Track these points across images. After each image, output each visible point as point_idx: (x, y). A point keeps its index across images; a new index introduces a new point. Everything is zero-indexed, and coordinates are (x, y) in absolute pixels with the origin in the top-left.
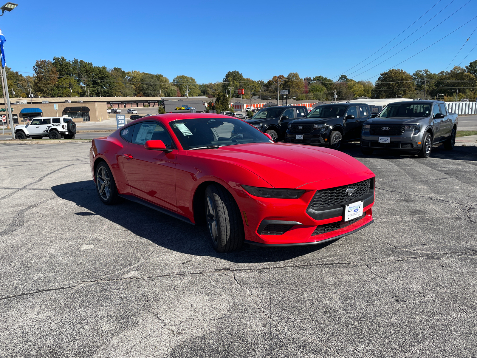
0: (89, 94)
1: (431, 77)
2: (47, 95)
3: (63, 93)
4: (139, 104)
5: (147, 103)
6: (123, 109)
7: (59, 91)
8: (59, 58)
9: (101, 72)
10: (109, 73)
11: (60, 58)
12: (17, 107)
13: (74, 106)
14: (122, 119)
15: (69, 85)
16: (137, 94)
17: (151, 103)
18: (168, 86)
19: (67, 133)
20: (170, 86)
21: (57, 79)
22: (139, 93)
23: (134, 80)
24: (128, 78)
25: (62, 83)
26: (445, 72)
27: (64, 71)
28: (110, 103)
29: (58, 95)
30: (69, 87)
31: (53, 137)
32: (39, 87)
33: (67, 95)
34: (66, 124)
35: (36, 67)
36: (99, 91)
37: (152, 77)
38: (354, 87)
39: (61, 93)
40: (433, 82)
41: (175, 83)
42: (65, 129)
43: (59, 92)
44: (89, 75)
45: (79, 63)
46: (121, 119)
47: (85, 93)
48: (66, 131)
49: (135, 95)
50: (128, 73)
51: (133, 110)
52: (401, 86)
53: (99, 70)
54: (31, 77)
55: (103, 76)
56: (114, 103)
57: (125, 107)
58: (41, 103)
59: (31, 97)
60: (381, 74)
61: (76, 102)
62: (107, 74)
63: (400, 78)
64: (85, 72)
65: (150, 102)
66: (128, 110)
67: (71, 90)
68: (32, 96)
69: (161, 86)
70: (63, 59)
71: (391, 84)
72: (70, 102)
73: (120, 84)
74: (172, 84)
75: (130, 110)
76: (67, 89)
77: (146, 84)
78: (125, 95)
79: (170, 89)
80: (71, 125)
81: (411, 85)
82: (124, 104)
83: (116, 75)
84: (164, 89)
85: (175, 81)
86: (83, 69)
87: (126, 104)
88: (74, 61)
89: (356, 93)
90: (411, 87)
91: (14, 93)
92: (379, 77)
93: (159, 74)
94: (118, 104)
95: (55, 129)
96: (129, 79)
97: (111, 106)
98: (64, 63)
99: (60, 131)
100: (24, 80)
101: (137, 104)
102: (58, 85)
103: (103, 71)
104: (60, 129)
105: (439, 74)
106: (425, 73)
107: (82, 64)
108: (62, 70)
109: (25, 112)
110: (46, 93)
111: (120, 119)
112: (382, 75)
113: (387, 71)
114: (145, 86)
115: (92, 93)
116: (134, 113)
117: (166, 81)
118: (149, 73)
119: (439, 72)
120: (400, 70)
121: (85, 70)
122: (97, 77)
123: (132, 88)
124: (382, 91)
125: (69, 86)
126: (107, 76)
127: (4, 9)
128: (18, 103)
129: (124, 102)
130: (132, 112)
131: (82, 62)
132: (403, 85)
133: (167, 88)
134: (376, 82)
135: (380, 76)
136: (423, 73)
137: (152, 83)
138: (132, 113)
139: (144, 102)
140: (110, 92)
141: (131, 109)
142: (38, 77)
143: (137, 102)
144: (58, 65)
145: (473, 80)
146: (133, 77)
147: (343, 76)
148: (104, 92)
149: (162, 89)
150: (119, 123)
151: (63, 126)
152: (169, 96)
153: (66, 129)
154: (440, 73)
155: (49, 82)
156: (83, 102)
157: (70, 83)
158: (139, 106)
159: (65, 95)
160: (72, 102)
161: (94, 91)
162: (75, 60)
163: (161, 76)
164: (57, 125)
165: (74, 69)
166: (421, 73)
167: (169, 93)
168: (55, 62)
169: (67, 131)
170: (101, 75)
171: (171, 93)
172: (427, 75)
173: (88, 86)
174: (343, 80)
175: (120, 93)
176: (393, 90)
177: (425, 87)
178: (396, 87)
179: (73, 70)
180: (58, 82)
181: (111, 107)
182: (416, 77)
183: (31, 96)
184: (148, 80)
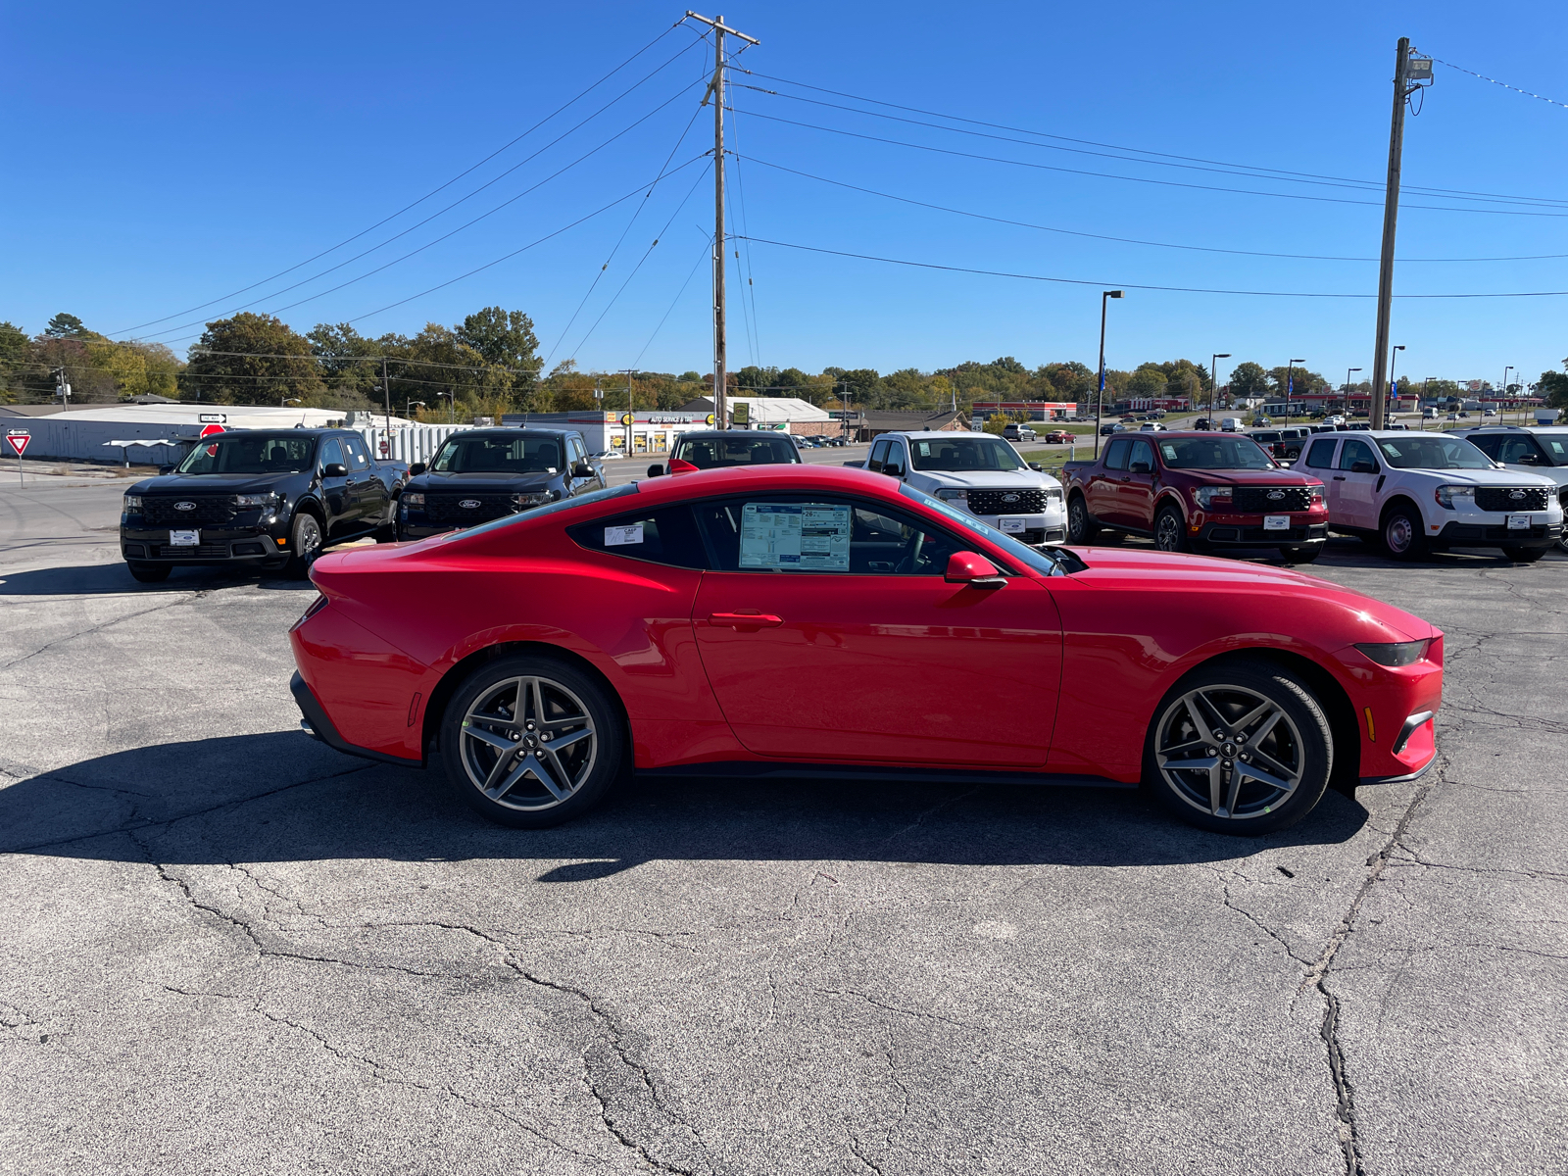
1: (360, 348)
26: (397, 337)
38: (113, 360)
40: (370, 364)
52: (278, 368)
60: (207, 325)
63: (272, 343)
71: (248, 359)
81: (310, 369)
89: (122, 380)
90: (310, 374)
92: (204, 335)
105: (379, 341)
106: (344, 335)
112: (211, 327)
113: (229, 318)
119: (380, 337)
120: (271, 319)
124: (217, 380)
132: (285, 366)
134: (191, 349)
135: (206, 330)
136: (338, 334)
145: (479, 365)
147: (64, 319)
154: (383, 339)
166: (331, 334)
172: (350, 340)
174: (64, 330)
176: (255, 380)
177: (348, 375)
178: (264, 370)
182: (320, 345)
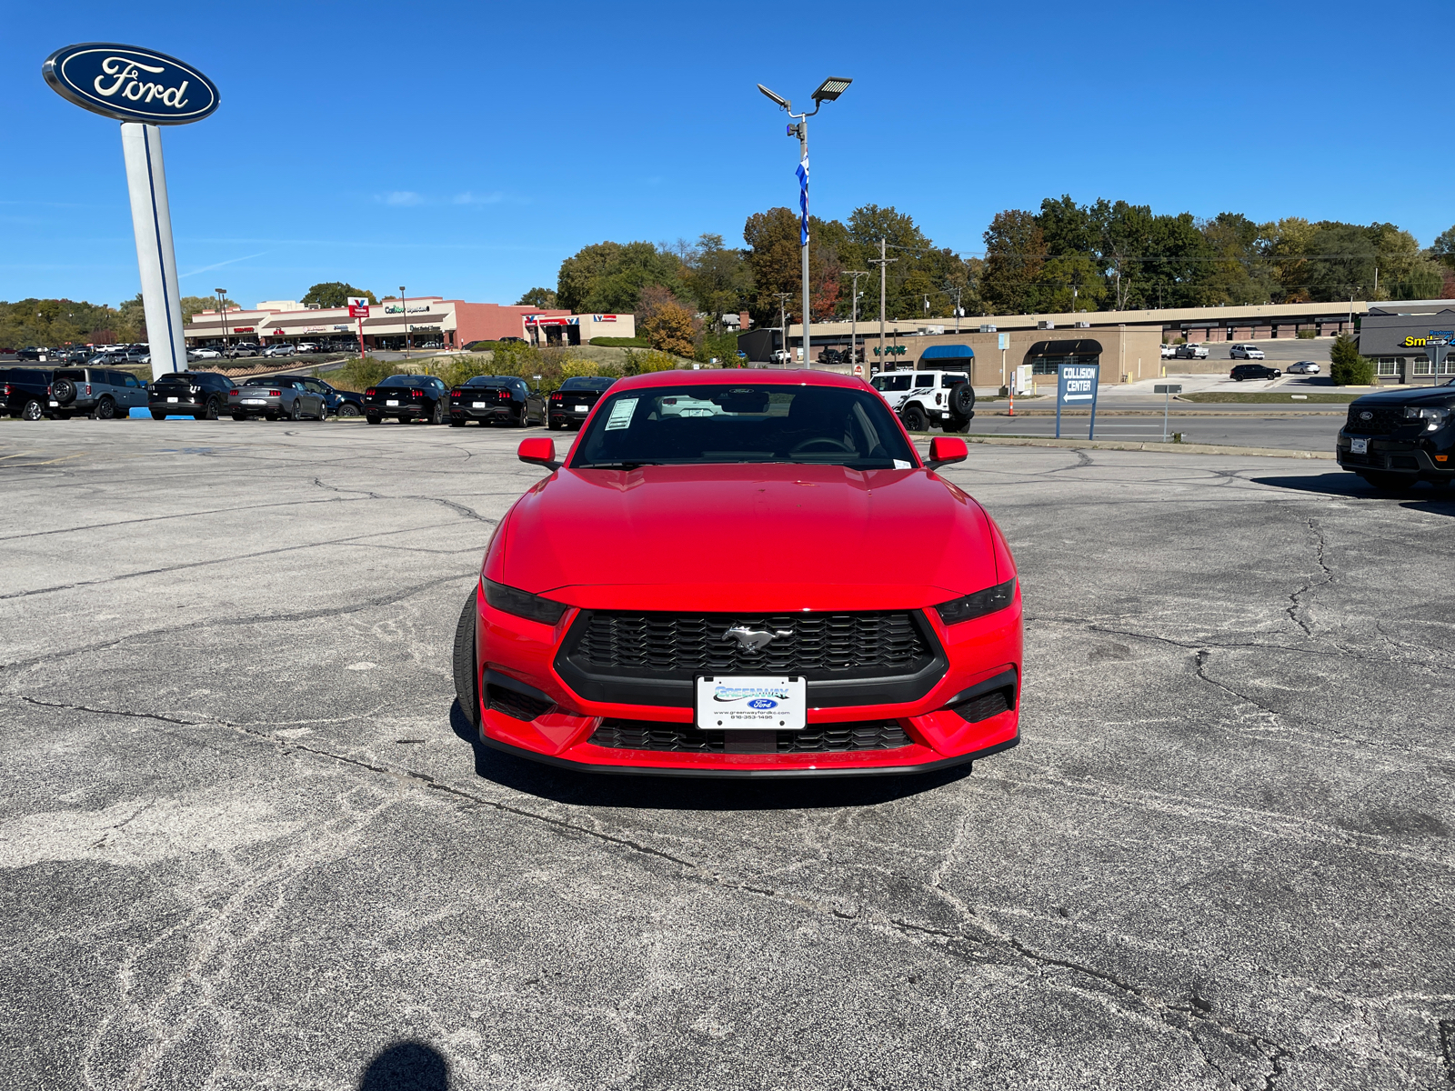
0: (1125, 300)
2: (1008, 308)
3: (1051, 300)
4: (1280, 327)
5: (1312, 322)
6: (1221, 345)
7: (1042, 295)
8: (1057, 202)
9: (1172, 233)
10: (1201, 233)
11: (1060, 200)
12: (916, 342)
13: (1060, 339)
14: (1083, 377)
15: (1073, 276)
16: (1284, 294)
17: (1326, 323)
18: (1410, 264)
19: (945, 416)
20: (1417, 263)
21: (1043, 263)
22: (1296, 291)
23: (1281, 251)
24: (1263, 245)
25: (1052, 273)
27: (1064, 239)
28: (1182, 325)
29: (1038, 307)
30: (1072, 283)
31: (910, 425)
32: (993, 288)
33: (1061, 307)
34: (947, 392)
35: (991, 233)
36: (1158, 291)
37: (1351, 233)
39: (1048, 300)
41: (1443, 250)
42: (943, 404)
43: (1042, 298)
44: (1135, 243)
45: (1111, 210)
46: (1078, 377)
47: (1114, 298)
48: (943, 409)
49: (1277, 298)
50: (1267, 228)
51: (1248, 349)
53: (1170, 226)
54: (979, 261)
55: (1177, 245)
56: (1193, 325)
57: (1230, 337)
58: (978, 331)
59: (958, 315)
61: (1072, 326)
62: (1193, 236)
64: (1125, 237)
65: (1325, 319)
66: (1234, 347)
67: (1076, 293)
68: (962, 312)
69: (1381, 265)
70: (1067, 201)
72: (1051, 326)
73: (1230, 266)
74: (1429, 254)
75: (1239, 348)
76: (1066, 289)
77: (1326, 260)
78: (1238, 301)
79: (1418, 275)
80: (959, 393)
82: (1228, 327)
83: (1222, 236)
84: (1393, 273)
85: (1441, 243)
86: (1119, 227)
87: (1236, 329)
88: (1096, 207)
91: (928, 306)
93: (1382, 223)
94: (1208, 329)
95: (918, 404)
96: (1266, 249)
97: (1183, 335)
98: (1069, 215)
99: (928, 410)
100: (961, 270)
101: (1275, 327)
102: (1042, 279)
103: (1181, 228)
104: (929, 402)
107: (1120, 212)
108: (1060, 235)
109: (931, 357)
110: (1008, 303)
111: (1072, 379)
114: (1320, 266)
115: (1137, 297)
116: (1252, 357)
117: (1404, 247)
118: (1344, 223)
121: (1124, 231)
122: (1160, 247)
123: (1271, 275)
125: (1070, 281)
126: (1189, 244)
127: (820, 96)
128: (921, 333)
129: (1228, 324)
130: (1247, 355)
131: (1120, 204)
133: (1406, 271)
137: (1347, 257)
138: (1245, 359)
139: (1299, 320)
140: (1192, 294)
141: (1245, 346)
142: (992, 260)
143: (1274, 322)
144: (1051, 223)
146: (1282, 241)
148: (1174, 293)
149: (1386, 275)
150: (1069, 390)
151: (939, 395)
152: (1408, 296)
153: (947, 404)
155: (1019, 271)
156: (1092, 326)
157: (1076, 270)
158: (1278, 335)
159: (1057, 308)
160: (1056, 327)
161: (1143, 291)
162: (1101, 203)
163: (1389, 228)
164: (924, 394)
165: (1094, 229)
167: (1411, 287)
168: (1045, 214)
169: (947, 409)
170: (1171, 242)
171: (1419, 286)
173: (1127, 276)
175: (1224, 295)
179: (1091, 231)
180: (1042, 271)
181: (1184, 339)
183: (958, 312)
184: (1333, 246)
